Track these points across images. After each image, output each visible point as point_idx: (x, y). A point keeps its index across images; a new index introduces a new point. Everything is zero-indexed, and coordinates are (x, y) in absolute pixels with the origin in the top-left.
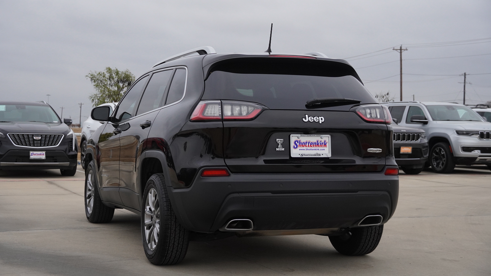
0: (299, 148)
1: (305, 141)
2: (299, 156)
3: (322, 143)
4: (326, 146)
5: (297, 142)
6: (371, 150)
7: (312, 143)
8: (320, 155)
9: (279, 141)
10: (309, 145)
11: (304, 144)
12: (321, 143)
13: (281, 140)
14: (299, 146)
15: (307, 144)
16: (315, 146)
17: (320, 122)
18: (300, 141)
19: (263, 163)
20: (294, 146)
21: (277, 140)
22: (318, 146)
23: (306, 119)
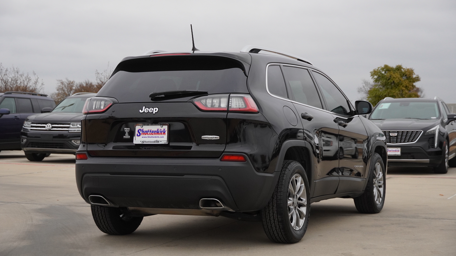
0: (141, 136)
1: (147, 130)
2: (141, 143)
3: (162, 131)
4: (165, 134)
5: (140, 131)
6: (205, 137)
7: (153, 131)
8: (158, 142)
9: (127, 130)
10: (151, 133)
11: (146, 133)
12: (160, 131)
13: (127, 129)
14: (142, 134)
15: (149, 132)
16: (156, 134)
17: (154, 113)
18: (143, 130)
19: (111, 149)
20: (138, 134)
21: (125, 129)
22: (159, 134)
23: (142, 111)
